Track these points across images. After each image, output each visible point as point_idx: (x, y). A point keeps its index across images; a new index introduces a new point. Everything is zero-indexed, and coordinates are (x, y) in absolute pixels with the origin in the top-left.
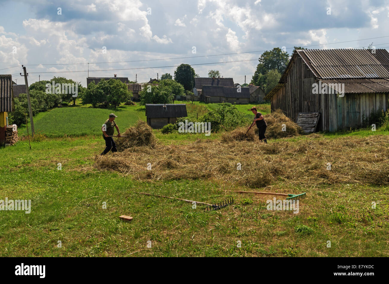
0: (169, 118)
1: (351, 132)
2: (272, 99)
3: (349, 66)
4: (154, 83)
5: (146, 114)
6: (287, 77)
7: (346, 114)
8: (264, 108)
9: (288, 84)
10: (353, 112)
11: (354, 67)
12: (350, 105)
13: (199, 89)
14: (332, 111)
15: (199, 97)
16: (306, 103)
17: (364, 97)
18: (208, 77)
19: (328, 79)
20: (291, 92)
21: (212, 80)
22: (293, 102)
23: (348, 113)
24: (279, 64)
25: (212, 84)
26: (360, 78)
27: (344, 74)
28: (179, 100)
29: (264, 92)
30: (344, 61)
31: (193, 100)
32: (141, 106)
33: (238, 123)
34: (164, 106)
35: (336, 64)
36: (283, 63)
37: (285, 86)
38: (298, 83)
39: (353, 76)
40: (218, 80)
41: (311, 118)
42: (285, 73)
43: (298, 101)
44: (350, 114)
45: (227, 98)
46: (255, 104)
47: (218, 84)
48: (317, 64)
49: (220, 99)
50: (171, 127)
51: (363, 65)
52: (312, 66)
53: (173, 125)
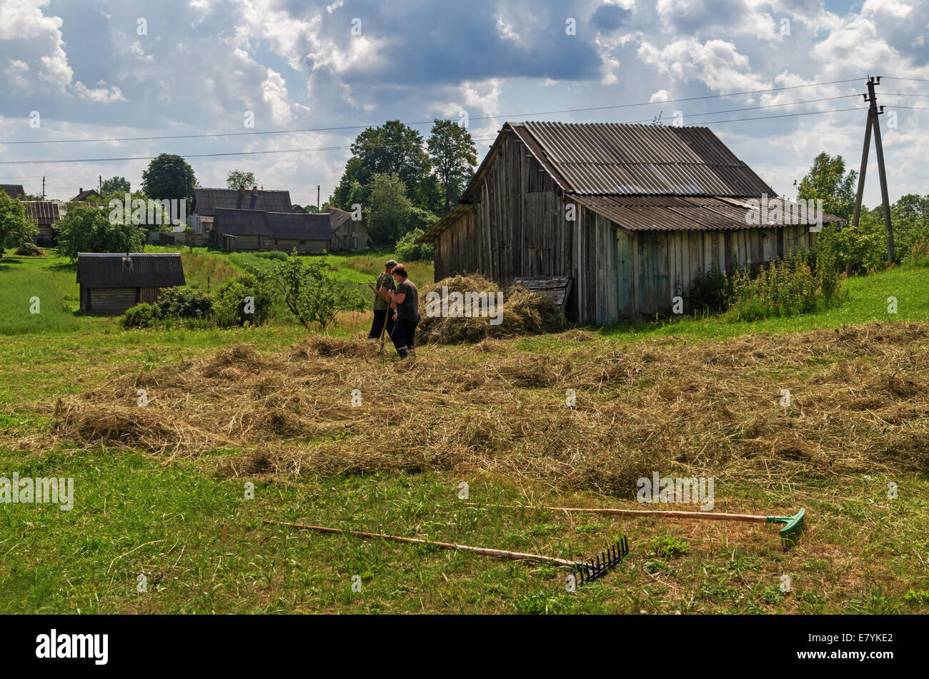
0: (138, 289)
1: (660, 326)
2: (437, 242)
3: (633, 164)
4: (91, 201)
5: (78, 277)
6: (480, 190)
7: (637, 282)
8: (367, 265)
9: (484, 206)
10: (654, 276)
11: (646, 167)
12: (647, 260)
13: (207, 217)
14: (604, 273)
15: (207, 236)
16: (532, 253)
17: (678, 239)
18: (226, 187)
19: (590, 195)
20: (492, 227)
21: (237, 196)
22: (495, 250)
23: (642, 277)
24: (400, 161)
25: (239, 205)
26: (662, 195)
27: (625, 185)
28: (155, 243)
29: (365, 226)
30: (620, 152)
31: (192, 245)
32: (59, 257)
33: (333, 301)
34: (124, 259)
35: (605, 158)
36: (409, 158)
37: (475, 212)
38: (511, 204)
39: (645, 189)
40: (253, 196)
41: (547, 289)
42: (477, 179)
43: (511, 248)
44: (646, 281)
45: (276, 240)
46: (343, 256)
47: (252, 206)
48: (561, 159)
49: (259, 243)
50: (146, 310)
51: (664, 164)
52: (549, 162)
53: (150, 307)
